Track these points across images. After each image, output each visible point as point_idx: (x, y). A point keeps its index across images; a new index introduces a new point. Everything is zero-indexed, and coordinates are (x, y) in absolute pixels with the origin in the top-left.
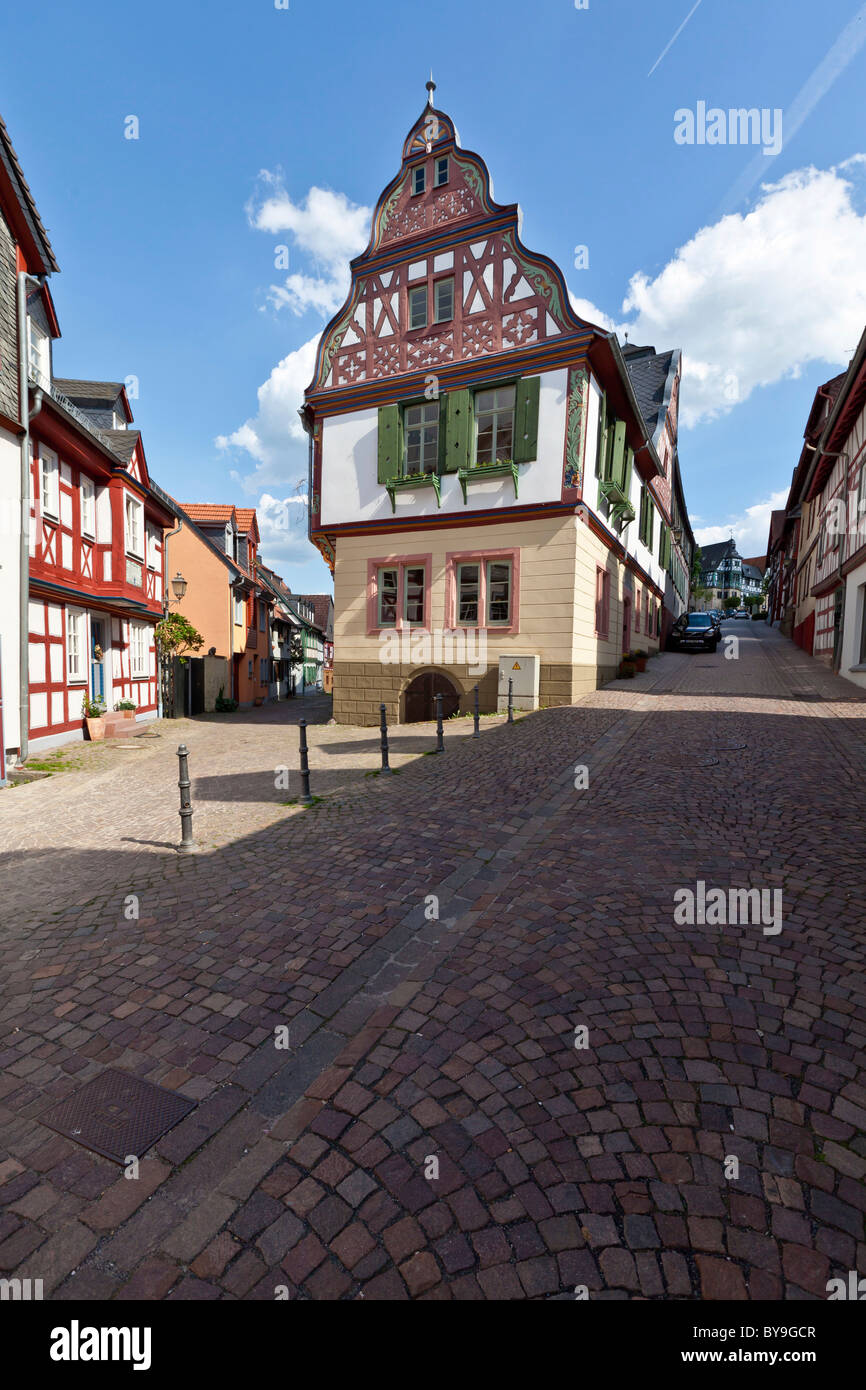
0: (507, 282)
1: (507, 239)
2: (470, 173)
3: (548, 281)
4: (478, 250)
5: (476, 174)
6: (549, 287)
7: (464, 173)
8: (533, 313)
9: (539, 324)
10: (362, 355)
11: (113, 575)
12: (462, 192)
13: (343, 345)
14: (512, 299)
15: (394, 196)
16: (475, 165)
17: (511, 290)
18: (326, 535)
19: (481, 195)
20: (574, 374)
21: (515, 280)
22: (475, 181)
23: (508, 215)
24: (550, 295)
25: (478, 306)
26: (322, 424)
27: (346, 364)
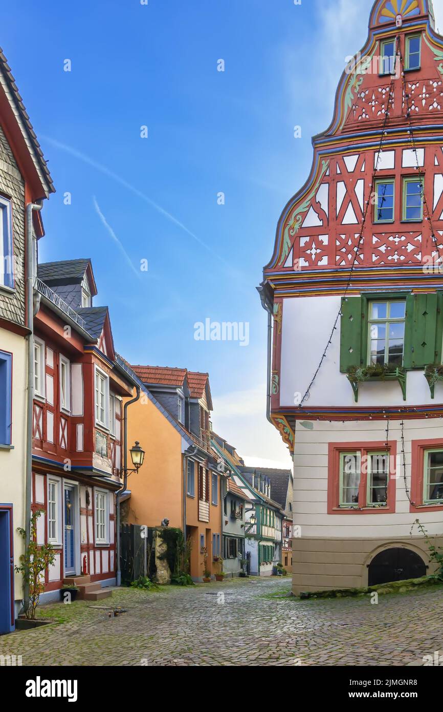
7: (438, 62)
10: (325, 239)
11: (84, 446)
12: (435, 84)
13: (304, 225)
18: (285, 416)
26: (281, 303)
27: (308, 246)
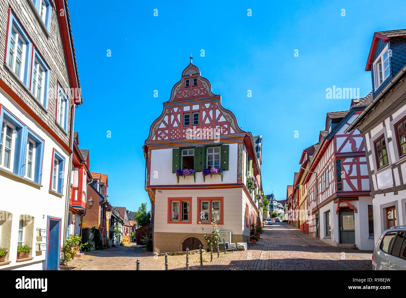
0: (217, 116)
1: (217, 104)
2: (205, 84)
3: (230, 118)
4: (207, 106)
5: (206, 84)
6: (231, 120)
7: (203, 84)
8: (226, 126)
9: (228, 129)
10: (167, 132)
11: (78, 198)
12: (202, 89)
13: (159, 128)
14: (219, 121)
15: (179, 86)
16: (206, 82)
17: (219, 118)
18: (152, 189)
19: (208, 90)
20: (239, 145)
21: (220, 116)
22: (206, 86)
23: (217, 97)
24: (231, 122)
25: (208, 121)
26: (151, 151)
27: (161, 133)
